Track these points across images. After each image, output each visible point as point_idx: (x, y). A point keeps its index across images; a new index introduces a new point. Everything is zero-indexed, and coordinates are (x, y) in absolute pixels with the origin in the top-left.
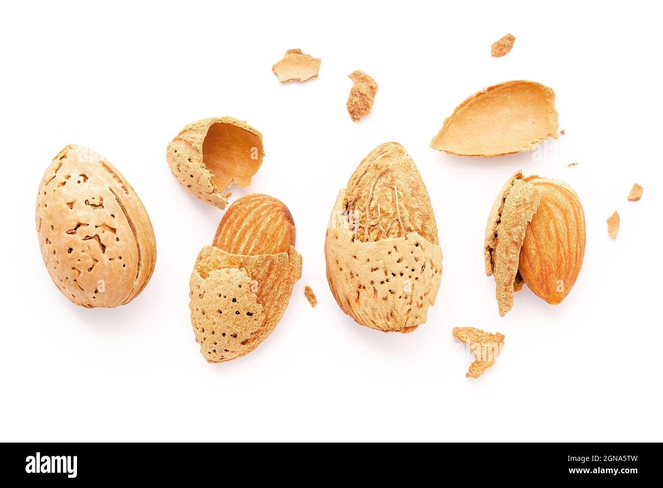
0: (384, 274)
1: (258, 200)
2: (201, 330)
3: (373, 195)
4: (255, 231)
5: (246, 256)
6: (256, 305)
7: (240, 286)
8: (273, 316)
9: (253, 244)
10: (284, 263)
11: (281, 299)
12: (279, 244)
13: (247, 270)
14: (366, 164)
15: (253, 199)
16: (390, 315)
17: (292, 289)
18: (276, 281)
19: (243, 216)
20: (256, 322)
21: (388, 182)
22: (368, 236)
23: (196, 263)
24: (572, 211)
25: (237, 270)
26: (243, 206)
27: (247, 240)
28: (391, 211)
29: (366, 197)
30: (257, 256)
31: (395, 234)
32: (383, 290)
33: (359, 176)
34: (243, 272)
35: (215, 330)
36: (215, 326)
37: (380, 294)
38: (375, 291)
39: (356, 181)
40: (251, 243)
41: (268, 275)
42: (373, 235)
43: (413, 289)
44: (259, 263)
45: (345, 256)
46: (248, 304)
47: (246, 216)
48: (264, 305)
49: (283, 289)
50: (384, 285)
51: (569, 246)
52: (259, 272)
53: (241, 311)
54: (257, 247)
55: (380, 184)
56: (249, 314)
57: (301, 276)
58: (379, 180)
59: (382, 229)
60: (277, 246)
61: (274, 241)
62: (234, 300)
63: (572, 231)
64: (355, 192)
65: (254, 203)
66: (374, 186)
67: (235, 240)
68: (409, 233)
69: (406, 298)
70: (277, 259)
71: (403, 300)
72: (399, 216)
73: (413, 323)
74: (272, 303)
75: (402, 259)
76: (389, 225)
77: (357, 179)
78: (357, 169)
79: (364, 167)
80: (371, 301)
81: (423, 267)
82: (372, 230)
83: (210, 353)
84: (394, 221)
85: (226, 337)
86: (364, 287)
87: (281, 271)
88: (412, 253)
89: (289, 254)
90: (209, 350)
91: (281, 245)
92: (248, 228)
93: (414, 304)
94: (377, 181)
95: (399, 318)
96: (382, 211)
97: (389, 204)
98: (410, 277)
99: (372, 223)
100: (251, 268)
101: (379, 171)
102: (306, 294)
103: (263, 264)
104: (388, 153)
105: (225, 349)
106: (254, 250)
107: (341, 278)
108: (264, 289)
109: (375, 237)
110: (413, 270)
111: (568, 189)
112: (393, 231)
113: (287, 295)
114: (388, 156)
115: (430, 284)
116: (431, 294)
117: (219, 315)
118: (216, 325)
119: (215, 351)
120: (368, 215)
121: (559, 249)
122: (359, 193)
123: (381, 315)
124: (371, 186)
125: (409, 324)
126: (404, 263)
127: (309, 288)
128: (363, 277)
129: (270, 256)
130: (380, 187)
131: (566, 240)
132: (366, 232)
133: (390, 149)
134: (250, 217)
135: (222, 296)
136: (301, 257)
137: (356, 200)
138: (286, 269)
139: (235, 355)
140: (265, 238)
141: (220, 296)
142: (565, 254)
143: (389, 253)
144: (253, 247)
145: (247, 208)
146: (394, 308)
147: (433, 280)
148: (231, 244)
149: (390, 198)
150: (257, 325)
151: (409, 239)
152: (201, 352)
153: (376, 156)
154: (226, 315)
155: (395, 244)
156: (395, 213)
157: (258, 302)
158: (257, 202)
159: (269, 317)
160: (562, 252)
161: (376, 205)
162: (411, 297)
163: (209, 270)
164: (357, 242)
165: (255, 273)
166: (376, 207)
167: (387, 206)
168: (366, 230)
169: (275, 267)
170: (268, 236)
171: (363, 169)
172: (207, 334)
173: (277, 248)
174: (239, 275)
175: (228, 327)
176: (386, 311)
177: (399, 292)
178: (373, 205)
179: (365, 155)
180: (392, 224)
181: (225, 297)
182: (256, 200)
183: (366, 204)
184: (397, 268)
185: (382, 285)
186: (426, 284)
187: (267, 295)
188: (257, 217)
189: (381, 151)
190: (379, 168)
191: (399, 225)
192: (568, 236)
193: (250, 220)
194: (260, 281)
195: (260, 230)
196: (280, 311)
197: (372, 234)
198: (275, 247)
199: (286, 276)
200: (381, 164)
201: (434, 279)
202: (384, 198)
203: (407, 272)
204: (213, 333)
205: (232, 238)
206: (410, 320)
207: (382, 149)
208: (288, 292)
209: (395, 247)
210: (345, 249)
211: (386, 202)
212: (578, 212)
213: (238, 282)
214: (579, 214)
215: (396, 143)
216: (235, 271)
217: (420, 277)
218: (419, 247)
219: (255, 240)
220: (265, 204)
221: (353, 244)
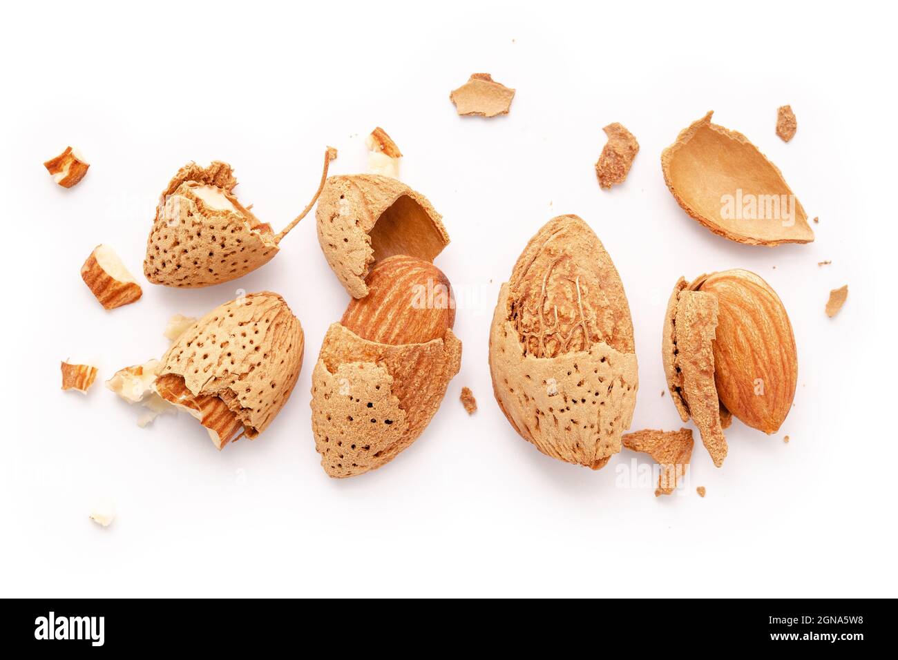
0: (563, 401)
1: (406, 265)
2: (325, 439)
3: (546, 292)
4: (401, 308)
5: (387, 346)
6: (397, 411)
7: (378, 388)
8: (418, 423)
9: (398, 326)
10: (437, 353)
11: (430, 403)
12: (432, 326)
13: (388, 365)
14: (535, 246)
15: (399, 263)
16: (576, 447)
17: (446, 388)
18: (425, 379)
19: (385, 287)
20: (396, 432)
21: (567, 273)
22: (543, 349)
23: (322, 348)
24: (762, 309)
25: (373, 364)
26: (385, 273)
27: (390, 321)
28: (572, 315)
29: (537, 295)
30: (401, 347)
31: (577, 346)
32: (564, 418)
33: (526, 263)
34: (382, 368)
35: (342, 441)
36: (343, 436)
37: (562, 425)
38: (556, 420)
39: (523, 270)
40: (395, 326)
41: (416, 370)
42: (550, 348)
43: (599, 415)
44: (405, 356)
45: (515, 373)
46: (388, 410)
47: (390, 287)
48: (407, 411)
49: (434, 389)
50: (564, 413)
51: (769, 355)
52: (404, 367)
53: (378, 419)
54: (403, 331)
55: (555, 277)
56: (388, 422)
57: (459, 370)
58: (553, 271)
59: (561, 339)
60: (429, 330)
61: (425, 323)
62: (370, 405)
63: (769, 336)
64: (522, 286)
65: (400, 269)
66: (548, 279)
67: (373, 319)
68: (594, 344)
69: (592, 427)
70: (429, 349)
71: (589, 430)
72: (582, 321)
73: (604, 454)
74: (418, 407)
75: (583, 381)
76: (570, 334)
77: (524, 268)
78: (524, 252)
79: (533, 251)
80: (553, 430)
81: (610, 387)
82: (549, 341)
83: (333, 467)
84: (577, 328)
85: (356, 449)
86: (543, 414)
87: (433, 364)
88: (596, 372)
89: (444, 339)
90: (332, 464)
91: (435, 328)
92: (391, 304)
93: (603, 433)
94: (551, 271)
95: (588, 451)
96: (560, 316)
97: (569, 304)
98: (594, 403)
99: (548, 332)
100: (393, 362)
101: (554, 258)
102: (462, 398)
103: (409, 356)
104: (564, 232)
105: (354, 463)
106: (398, 335)
107: (513, 400)
108: (409, 390)
109: (553, 351)
110: (597, 394)
111: (754, 282)
112: (574, 342)
113: (438, 397)
114: (564, 236)
115: (622, 406)
116: (624, 417)
117: (349, 422)
118: (345, 435)
119: (340, 465)
120: (542, 322)
121: (756, 363)
122: (528, 289)
123: (567, 446)
124: (542, 279)
125: (600, 456)
126: (586, 386)
127: (468, 389)
128: (541, 402)
129: (419, 346)
130: (555, 280)
131: (763, 348)
132: (541, 344)
133: (566, 226)
134: (395, 289)
135: (354, 399)
136: (460, 344)
137: (524, 299)
138: (439, 361)
139: (366, 469)
140: (413, 319)
141: (351, 398)
142: (765, 366)
143: (568, 374)
144: (397, 331)
145: (391, 276)
146: (580, 439)
147: (625, 401)
148: (366, 324)
149: (570, 296)
150: (397, 435)
151: (594, 353)
152: (322, 464)
153: (548, 235)
154: (358, 423)
155: (576, 362)
156: (578, 316)
157: (400, 407)
158: (403, 268)
159: (413, 424)
160: (761, 366)
161: (552, 307)
162: (599, 425)
163: (338, 361)
164: (530, 357)
165: (399, 369)
166: (552, 309)
167: (566, 308)
168: (541, 341)
169: (425, 360)
170: (418, 316)
171: (531, 253)
172: (332, 444)
173: (429, 333)
174: (377, 373)
175: (360, 439)
176: (571, 442)
177: (583, 422)
178: (547, 307)
179: (533, 233)
180: (574, 332)
181: (358, 401)
182: (403, 265)
183: (538, 306)
184: (578, 393)
185: (562, 414)
186: (615, 407)
187: (413, 397)
188: (403, 288)
189: (554, 227)
190: (552, 253)
191: (583, 334)
192: (765, 342)
193: (394, 293)
194: (404, 379)
195: (408, 308)
196: (428, 416)
197: (548, 346)
198: (426, 330)
199: (440, 371)
200: (555, 248)
201: (625, 399)
202: (562, 296)
203: (590, 397)
204: (340, 444)
205: (369, 316)
206: (600, 450)
207: (555, 225)
208: (440, 393)
209: (576, 366)
210: (515, 365)
211: (565, 302)
212: (773, 308)
213: (375, 382)
214: (775, 311)
215: (572, 216)
216: (370, 366)
217: (607, 401)
218: (606, 362)
219: (399, 322)
220: (414, 272)
221: (525, 360)
